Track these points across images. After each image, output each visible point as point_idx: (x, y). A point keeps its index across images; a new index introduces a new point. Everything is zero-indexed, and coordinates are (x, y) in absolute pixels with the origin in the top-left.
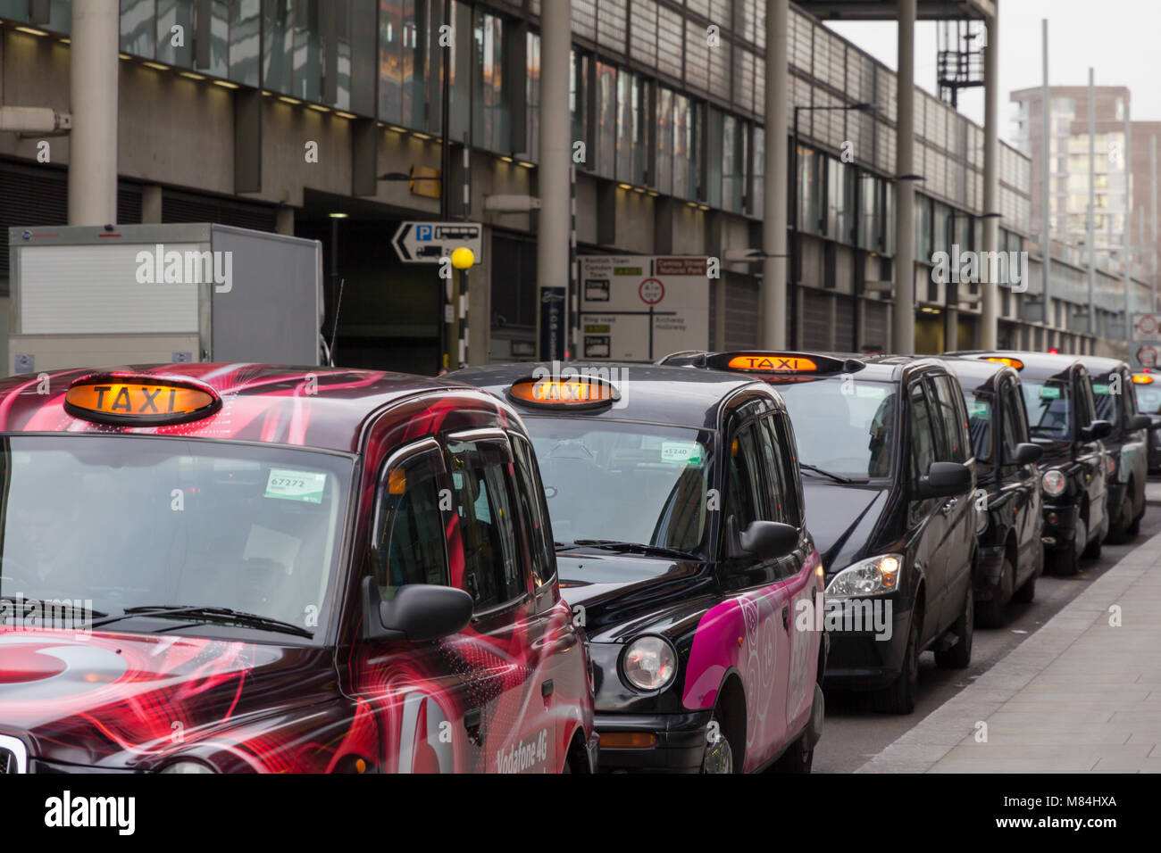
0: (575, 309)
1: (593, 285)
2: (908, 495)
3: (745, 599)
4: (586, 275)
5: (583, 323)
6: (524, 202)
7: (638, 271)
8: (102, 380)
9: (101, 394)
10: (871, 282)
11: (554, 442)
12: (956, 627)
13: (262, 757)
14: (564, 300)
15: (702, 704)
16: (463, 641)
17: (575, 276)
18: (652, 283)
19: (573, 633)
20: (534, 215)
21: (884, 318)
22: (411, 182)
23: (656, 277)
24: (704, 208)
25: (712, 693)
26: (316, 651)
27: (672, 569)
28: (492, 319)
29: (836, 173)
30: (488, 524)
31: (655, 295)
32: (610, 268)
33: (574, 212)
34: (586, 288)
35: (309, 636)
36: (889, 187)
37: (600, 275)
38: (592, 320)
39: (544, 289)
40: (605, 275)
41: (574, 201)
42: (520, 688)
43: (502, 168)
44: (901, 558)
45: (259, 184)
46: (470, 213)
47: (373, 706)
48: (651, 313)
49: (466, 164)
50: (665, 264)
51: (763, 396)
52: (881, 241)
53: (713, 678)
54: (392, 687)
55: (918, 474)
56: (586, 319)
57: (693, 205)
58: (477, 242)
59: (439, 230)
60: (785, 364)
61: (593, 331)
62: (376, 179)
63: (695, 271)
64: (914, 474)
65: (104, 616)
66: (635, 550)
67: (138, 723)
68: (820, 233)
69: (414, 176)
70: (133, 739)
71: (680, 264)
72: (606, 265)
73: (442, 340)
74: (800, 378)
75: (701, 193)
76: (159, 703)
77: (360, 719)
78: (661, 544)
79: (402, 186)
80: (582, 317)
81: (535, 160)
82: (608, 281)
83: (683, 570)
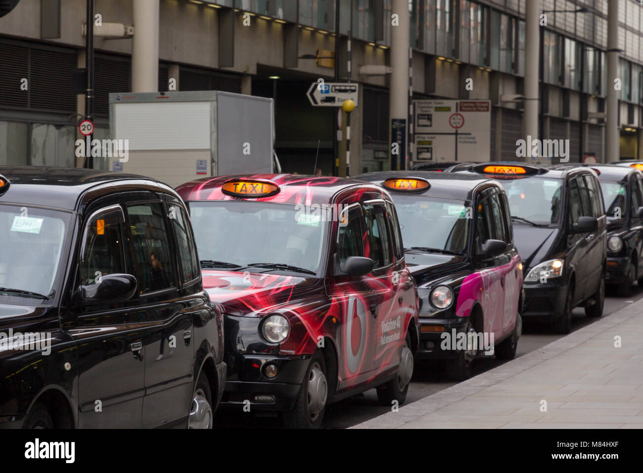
0: (411, 132)
1: (423, 117)
2: (567, 233)
3: (484, 273)
4: (418, 111)
5: (416, 140)
6: (382, 69)
7: (448, 109)
8: (236, 181)
9: (236, 187)
10: (591, 113)
11: (403, 206)
12: (595, 296)
13: (302, 314)
14: (405, 127)
15: (464, 314)
16: (369, 279)
17: (411, 113)
18: (457, 116)
19: (411, 281)
20: (388, 77)
21: (600, 134)
22: (317, 60)
23: (459, 112)
24: (489, 70)
25: (468, 310)
26: (318, 280)
27: (453, 259)
28: (363, 138)
29: (570, 47)
30: (377, 237)
31: (459, 123)
32: (432, 107)
33: (411, 76)
34: (418, 119)
35: (315, 274)
36: (603, 55)
37: (426, 111)
38: (421, 138)
39: (394, 120)
40: (429, 111)
41: (411, 69)
42: (390, 300)
43: (369, 49)
44: (563, 261)
45: (233, 62)
46: (351, 76)
47: (338, 300)
48: (456, 134)
49: (349, 49)
50: (465, 105)
51: (494, 186)
52: (598, 88)
53: (469, 304)
54: (344, 294)
55: (573, 222)
56: (418, 137)
57: (482, 68)
58: (355, 95)
59: (333, 88)
60: (510, 170)
61: (423, 144)
62: (298, 58)
63: (482, 109)
64: (570, 223)
65: (240, 267)
66: (437, 251)
67: (258, 303)
68: (560, 84)
69: (318, 56)
70: (256, 308)
71: (473, 105)
72: (430, 105)
73: (335, 150)
74: (518, 177)
75: (487, 62)
76: (264, 296)
77: (333, 304)
78: (448, 249)
79: (312, 62)
80: (416, 136)
81: (389, 45)
82: (431, 115)
83: (457, 259)
